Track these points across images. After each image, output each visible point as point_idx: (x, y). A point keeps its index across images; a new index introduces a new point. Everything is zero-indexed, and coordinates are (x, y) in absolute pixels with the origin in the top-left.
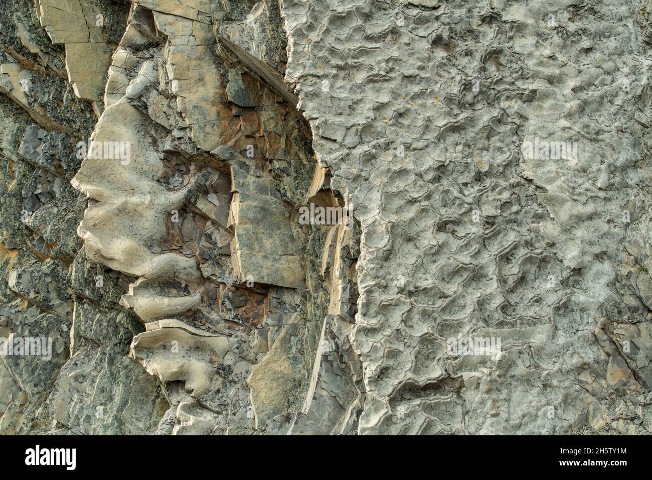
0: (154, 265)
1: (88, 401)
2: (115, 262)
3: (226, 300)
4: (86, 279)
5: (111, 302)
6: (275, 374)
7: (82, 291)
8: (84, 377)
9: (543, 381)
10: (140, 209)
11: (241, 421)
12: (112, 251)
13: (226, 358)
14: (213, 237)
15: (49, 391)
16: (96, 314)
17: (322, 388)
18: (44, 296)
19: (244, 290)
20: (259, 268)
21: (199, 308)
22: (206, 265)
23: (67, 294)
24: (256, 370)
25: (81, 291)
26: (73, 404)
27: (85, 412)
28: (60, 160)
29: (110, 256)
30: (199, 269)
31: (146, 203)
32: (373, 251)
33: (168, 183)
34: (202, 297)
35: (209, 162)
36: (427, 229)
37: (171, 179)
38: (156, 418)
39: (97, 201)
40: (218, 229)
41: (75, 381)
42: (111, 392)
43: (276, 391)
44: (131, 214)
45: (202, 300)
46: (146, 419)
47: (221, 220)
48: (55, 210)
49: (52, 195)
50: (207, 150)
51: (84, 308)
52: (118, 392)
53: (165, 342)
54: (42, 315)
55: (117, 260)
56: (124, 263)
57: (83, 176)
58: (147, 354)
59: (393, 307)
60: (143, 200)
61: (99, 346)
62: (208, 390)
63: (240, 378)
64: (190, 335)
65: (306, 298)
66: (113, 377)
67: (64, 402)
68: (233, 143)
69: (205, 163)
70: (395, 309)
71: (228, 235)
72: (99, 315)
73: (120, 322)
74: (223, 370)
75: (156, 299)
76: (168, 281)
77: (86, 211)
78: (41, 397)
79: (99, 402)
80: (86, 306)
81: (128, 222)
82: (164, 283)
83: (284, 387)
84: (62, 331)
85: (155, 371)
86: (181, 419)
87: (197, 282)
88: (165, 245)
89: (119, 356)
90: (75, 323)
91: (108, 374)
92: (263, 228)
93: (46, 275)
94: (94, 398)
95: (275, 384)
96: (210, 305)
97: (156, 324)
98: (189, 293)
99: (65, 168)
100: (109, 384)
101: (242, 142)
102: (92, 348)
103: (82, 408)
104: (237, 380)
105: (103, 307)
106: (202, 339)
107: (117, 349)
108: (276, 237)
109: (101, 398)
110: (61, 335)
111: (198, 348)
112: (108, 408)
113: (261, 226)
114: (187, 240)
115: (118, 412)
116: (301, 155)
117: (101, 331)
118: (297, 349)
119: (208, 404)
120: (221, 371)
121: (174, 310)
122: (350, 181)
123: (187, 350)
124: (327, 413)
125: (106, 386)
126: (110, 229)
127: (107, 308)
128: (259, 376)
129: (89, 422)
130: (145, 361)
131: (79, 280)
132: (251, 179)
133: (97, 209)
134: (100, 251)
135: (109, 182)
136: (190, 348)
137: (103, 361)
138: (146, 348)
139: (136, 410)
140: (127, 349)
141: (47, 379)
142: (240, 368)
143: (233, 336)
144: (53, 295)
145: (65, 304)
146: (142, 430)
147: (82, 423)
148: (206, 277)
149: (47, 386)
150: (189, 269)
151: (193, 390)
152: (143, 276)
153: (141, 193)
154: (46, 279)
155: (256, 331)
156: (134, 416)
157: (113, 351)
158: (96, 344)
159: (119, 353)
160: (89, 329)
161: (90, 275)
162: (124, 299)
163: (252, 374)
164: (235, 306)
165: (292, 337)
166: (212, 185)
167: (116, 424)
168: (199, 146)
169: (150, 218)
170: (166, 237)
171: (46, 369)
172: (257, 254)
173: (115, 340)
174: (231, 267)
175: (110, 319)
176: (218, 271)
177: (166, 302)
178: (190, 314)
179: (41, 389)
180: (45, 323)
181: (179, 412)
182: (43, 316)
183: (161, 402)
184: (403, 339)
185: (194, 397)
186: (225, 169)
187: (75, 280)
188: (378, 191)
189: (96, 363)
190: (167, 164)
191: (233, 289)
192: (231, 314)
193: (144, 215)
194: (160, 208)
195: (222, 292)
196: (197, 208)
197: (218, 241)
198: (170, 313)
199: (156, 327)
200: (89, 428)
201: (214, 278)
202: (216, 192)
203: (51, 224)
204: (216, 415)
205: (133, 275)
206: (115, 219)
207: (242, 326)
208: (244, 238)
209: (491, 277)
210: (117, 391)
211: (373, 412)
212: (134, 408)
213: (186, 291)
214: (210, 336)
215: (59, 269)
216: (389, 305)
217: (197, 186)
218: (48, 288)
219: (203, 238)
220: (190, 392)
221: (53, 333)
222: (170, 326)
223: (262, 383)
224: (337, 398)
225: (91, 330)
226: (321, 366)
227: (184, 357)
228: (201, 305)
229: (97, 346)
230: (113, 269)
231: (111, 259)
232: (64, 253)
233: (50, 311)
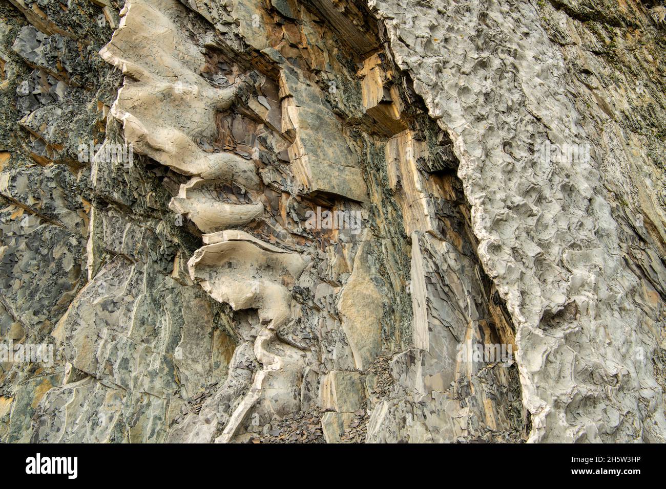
0: (212, 162)
1: (123, 338)
2: (164, 154)
3: (292, 211)
4: (114, 179)
5: (149, 208)
6: (364, 298)
7: (109, 194)
8: (115, 304)
9: (618, 305)
10: (188, 98)
11: (340, 360)
12: (159, 140)
13: (302, 278)
14: (268, 141)
15: (54, 320)
16: (126, 223)
17: (433, 317)
18: (46, 203)
19: (308, 202)
20: (329, 177)
21: (263, 219)
22: (266, 170)
23: (77, 202)
24: (344, 294)
25: (107, 194)
26: (102, 342)
27: (121, 354)
28: (64, 63)
29: (158, 146)
30: (258, 174)
31: (194, 93)
32: (474, 160)
33: (212, 80)
34: (265, 207)
35: (257, 63)
36: (495, 147)
37: (214, 76)
38: (218, 357)
39: (136, 80)
40: (272, 134)
41: (103, 310)
42: (154, 324)
43: (370, 319)
44: (177, 103)
45: (265, 209)
46: (204, 358)
47: (275, 124)
48: (59, 112)
49: (54, 98)
50: (257, 48)
51: (107, 215)
52: (166, 324)
53: (230, 259)
54: (43, 225)
55: (167, 152)
56: (175, 156)
57: (116, 48)
58: (210, 274)
59: (504, 222)
60: (190, 89)
61: (132, 263)
62: (288, 319)
63: (324, 304)
64: (262, 250)
65: (374, 214)
66: (157, 304)
67: (89, 340)
68: (280, 49)
69: (251, 64)
70: (505, 224)
71: (283, 141)
72: (129, 225)
73: (161, 234)
74: (301, 294)
75: (215, 205)
76: (225, 186)
77: (120, 91)
78: (43, 328)
79: (139, 339)
80: (110, 214)
81: (173, 111)
82: (220, 187)
83: (377, 314)
84: (71, 245)
85: (225, 297)
86: (264, 361)
87: (256, 190)
88: (216, 144)
89: (160, 277)
90: (94, 234)
91: (149, 300)
92: (323, 136)
93: (50, 179)
94: (132, 334)
95: (368, 312)
96: (273, 216)
97: (219, 235)
98: (249, 202)
99: (70, 71)
100: (151, 313)
101: (287, 50)
102: (122, 266)
103: (116, 348)
104: (321, 306)
105: (135, 214)
106: (275, 256)
107: (158, 267)
108: (336, 147)
109: (142, 333)
110: (69, 250)
111: (268, 266)
112: (152, 345)
113: (320, 134)
114: (239, 142)
115: (167, 352)
116: (345, 71)
117: (134, 244)
118: (376, 269)
119: (290, 338)
120: (298, 295)
121: (238, 220)
122: (430, 87)
123: (257, 269)
124: (445, 348)
125: (146, 316)
126: (153, 115)
127: (141, 215)
128: (350, 302)
129: (126, 368)
130: (207, 282)
131: (105, 179)
132: (302, 87)
133: (136, 88)
134: (145, 137)
135: (147, 63)
136: (261, 267)
137: (139, 282)
138: (209, 266)
139: (191, 348)
140: (169, 267)
141: (51, 305)
142: (322, 291)
143: (305, 253)
144: (58, 203)
145: (74, 214)
146: (201, 376)
147: (116, 370)
148: (266, 184)
149: (52, 313)
150: (249, 173)
151: (271, 320)
152: (199, 175)
153: (187, 82)
154: (49, 184)
155: (332, 248)
156: (189, 356)
157: (152, 270)
158: (128, 260)
159: (160, 272)
160: (117, 242)
161: (119, 174)
162: (175, 202)
163: (341, 300)
164: (302, 218)
165: (369, 255)
166: (260, 88)
167: (167, 369)
168: (248, 43)
169: (199, 111)
170: (217, 135)
171: (49, 292)
172: (323, 162)
173: (154, 256)
174: (291, 175)
175: (146, 229)
176: (279, 179)
177: (228, 209)
178: (254, 225)
179: (43, 318)
180: (47, 235)
181: (259, 351)
182: (45, 227)
183: (221, 335)
184: (520, 258)
185: (272, 330)
186: (273, 74)
187: (99, 180)
188: (456, 102)
189: (130, 285)
190: (209, 60)
191: (298, 199)
192: (298, 227)
193: (193, 106)
194: (210, 102)
195: (286, 202)
196: (248, 108)
197: (274, 147)
198: (233, 222)
199: (220, 239)
200: (127, 376)
201: (276, 185)
202: (265, 96)
203: (55, 124)
204: (302, 353)
205: (186, 172)
206: (159, 104)
207: (313, 242)
208: (308, 143)
209: (550, 199)
210: (163, 322)
211: (530, 349)
212: (189, 346)
213: (245, 197)
214: (282, 253)
215: (67, 174)
216: (501, 220)
217: (247, 86)
218: (51, 195)
219: (257, 141)
220: (266, 323)
221: (59, 247)
222: (239, 238)
223: (353, 310)
224: (451, 329)
225: (121, 243)
226: (427, 290)
227: (254, 277)
228: (264, 215)
229: (128, 263)
230: (162, 162)
231: (159, 150)
232: (72, 155)
233: (54, 221)
